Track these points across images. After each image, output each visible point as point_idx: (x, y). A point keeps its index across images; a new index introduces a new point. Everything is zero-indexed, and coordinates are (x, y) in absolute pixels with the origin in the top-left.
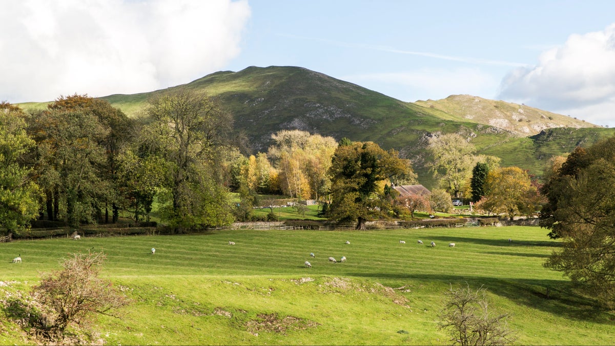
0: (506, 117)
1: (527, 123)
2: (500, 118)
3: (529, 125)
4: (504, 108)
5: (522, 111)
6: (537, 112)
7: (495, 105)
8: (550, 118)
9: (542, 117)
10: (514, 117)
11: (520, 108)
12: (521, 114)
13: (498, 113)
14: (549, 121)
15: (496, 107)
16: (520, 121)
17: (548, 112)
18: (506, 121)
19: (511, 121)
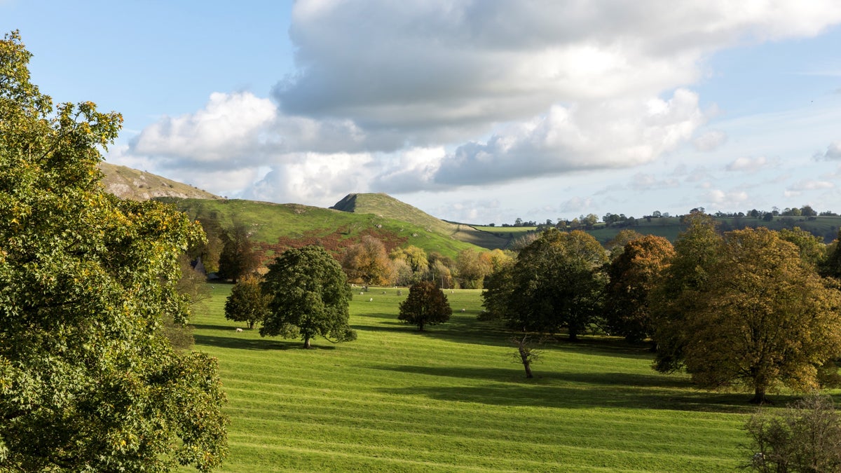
0: (127, 182)
1: (147, 190)
2: (120, 183)
3: (149, 192)
4: (125, 174)
5: (143, 178)
6: (159, 180)
7: (117, 170)
8: (171, 186)
9: (163, 185)
10: (135, 183)
11: (142, 174)
12: (142, 180)
13: (119, 178)
14: (170, 189)
15: (118, 172)
16: (141, 187)
17: (170, 180)
18: (127, 186)
19: (132, 186)
